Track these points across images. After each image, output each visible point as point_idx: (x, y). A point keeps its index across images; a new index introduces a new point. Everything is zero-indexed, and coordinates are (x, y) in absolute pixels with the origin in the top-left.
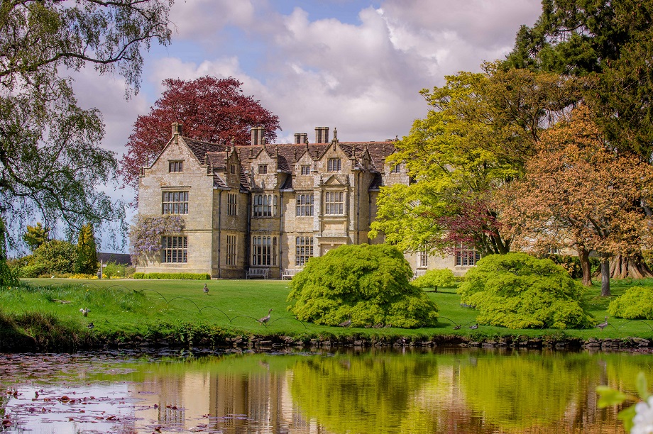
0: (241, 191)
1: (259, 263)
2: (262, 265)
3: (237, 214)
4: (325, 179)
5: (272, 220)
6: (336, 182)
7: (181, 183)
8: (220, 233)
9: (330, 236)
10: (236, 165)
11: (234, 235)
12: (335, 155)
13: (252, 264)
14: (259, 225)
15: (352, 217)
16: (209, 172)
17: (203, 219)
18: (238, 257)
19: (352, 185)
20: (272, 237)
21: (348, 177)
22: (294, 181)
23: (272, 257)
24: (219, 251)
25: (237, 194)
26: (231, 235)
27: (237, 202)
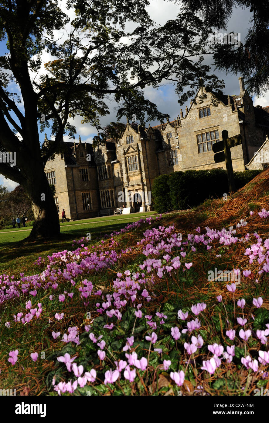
0: (90, 166)
1: (105, 207)
2: (107, 207)
3: (89, 180)
4: (126, 150)
5: (108, 181)
6: (131, 149)
7: (51, 167)
8: (75, 192)
9: (133, 184)
10: (84, 152)
11: (88, 192)
12: (129, 134)
13: (102, 207)
14: (103, 185)
15: (143, 169)
16: (62, 158)
17: (63, 186)
18: (93, 205)
19: (141, 149)
20: (109, 190)
21: (138, 145)
22: (117, 155)
23: (111, 202)
24: (76, 203)
25: (88, 168)
26: (86, 193)
27: (88, 173)
